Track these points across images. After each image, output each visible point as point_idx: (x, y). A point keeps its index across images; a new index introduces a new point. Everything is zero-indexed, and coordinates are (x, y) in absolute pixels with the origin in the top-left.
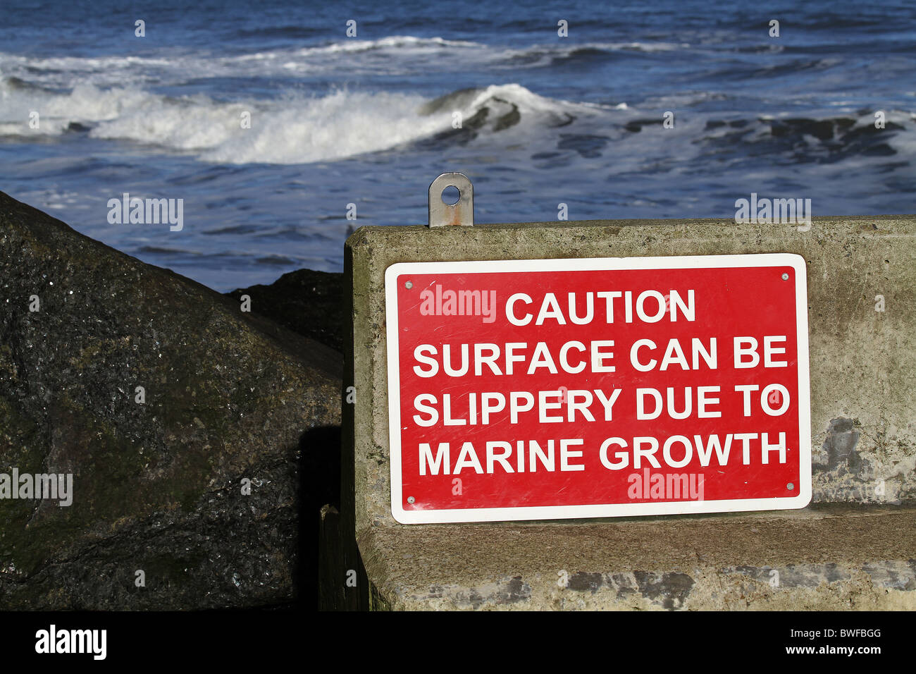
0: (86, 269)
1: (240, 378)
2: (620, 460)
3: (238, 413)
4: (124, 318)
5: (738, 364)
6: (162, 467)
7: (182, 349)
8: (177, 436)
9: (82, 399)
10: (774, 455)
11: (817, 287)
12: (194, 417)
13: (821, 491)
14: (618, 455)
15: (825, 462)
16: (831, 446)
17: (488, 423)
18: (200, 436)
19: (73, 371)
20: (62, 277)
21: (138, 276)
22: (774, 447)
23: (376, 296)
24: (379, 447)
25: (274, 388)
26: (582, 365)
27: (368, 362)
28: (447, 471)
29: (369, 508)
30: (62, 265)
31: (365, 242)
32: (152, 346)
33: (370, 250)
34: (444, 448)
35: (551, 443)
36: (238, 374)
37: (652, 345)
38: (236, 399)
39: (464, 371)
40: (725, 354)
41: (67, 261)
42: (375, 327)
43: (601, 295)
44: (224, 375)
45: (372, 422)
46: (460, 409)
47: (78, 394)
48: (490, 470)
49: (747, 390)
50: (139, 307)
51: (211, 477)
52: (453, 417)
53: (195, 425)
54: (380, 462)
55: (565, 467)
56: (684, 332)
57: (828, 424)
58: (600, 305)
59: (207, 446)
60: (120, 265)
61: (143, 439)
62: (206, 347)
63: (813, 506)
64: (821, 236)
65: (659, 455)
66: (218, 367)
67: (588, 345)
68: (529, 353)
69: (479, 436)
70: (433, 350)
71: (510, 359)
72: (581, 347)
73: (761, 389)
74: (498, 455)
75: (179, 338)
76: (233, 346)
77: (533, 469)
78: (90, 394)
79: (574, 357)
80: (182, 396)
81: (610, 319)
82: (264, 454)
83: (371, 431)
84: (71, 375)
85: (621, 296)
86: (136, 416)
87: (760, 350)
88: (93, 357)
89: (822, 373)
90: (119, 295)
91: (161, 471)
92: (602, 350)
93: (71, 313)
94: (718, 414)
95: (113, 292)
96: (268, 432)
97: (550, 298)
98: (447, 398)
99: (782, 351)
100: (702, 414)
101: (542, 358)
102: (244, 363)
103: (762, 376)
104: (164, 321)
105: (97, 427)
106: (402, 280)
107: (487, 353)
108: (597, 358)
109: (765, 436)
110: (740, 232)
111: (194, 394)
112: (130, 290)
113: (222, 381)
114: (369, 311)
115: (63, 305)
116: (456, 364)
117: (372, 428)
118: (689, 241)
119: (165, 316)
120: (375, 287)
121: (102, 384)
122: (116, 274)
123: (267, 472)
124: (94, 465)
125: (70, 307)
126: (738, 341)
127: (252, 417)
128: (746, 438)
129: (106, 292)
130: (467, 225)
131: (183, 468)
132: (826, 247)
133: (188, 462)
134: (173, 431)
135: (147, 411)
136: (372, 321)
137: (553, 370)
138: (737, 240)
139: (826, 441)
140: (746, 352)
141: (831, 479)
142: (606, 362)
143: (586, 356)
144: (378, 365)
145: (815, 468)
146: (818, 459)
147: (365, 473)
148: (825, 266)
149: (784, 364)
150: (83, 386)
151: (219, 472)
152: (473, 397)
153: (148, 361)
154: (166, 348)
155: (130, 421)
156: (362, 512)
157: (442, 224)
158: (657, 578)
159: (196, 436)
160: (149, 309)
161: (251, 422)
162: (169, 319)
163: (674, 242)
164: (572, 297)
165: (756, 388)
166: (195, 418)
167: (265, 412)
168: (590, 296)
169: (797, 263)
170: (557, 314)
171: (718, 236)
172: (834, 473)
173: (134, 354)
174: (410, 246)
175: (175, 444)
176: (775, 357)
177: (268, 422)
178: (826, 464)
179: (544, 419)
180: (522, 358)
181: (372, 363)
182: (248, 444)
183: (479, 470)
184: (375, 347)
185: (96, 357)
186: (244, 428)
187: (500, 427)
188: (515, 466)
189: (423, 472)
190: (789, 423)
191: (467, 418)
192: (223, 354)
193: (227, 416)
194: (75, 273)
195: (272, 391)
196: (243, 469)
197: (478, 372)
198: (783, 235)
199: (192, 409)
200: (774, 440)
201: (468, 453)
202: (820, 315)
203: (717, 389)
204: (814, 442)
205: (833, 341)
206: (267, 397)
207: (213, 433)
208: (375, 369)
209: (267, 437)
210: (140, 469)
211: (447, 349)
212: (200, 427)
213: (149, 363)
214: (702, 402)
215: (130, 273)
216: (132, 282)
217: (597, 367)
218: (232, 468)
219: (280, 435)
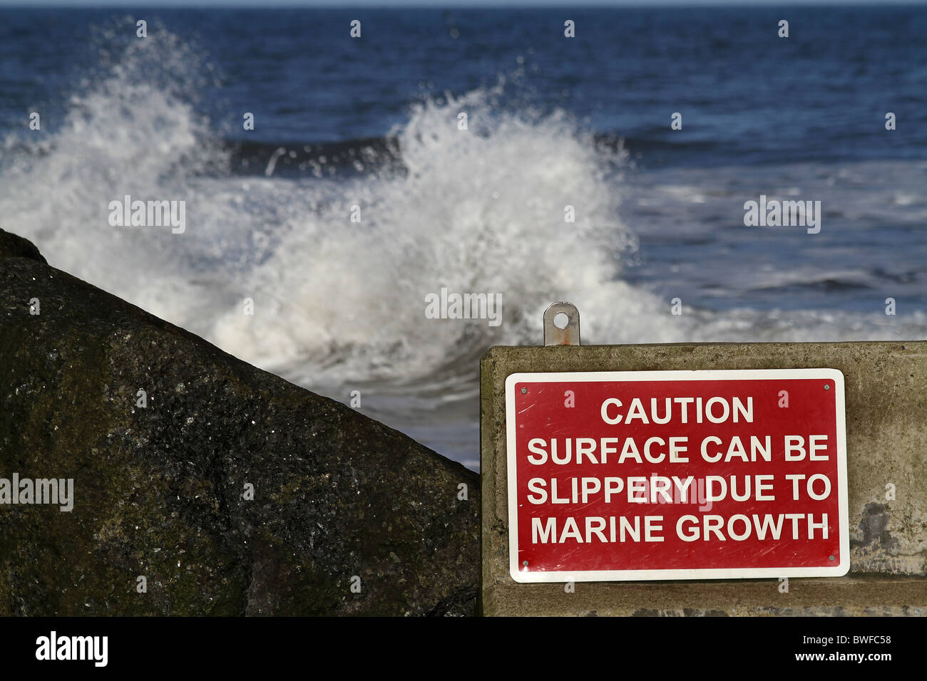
0: (287, 408)
1: (434, 514)
2: (692, 534)
3: (432, 548)
4: (324, 457)
5: (788, 458)
6: (359, 600)
7: (379, 487)
8: (374, 570)
9: (282, 533)
10: (818, 532)
11: (853, 396)
12: (390, 551)
13: (858, 562)
14: (691, 529)
15: (861, 538)
16: (865, 525)
17: (587, 502)
18: (396, 570)
19: (273, 507)
20: (263, 416)
21: (339, 416)
22: (818, 526)
23: (498, 399)
24: (501, 521)
25: (467, 523)
26: (662, 457)
27: (492, 452)
28: (554, 540)
29: (493, 570)
30: (264, 404)
31: (490, 356)
32: (350, 484)
33: (494, 363)
34: (552, 522)
35: (637, 519)
36: (433, 510)
37: (718, 441)
38: (431, 533)
39: (567, 460)
40: (778, 449)
41: (269, 401)
42: (498, 424)
43: (677, 400)
44: (419, 511)
45: (495, 500)
46: (564, 491)
47: (278, 528)
48: (589, 540)
49: (795, 478)
50: (340, 447)
51: (406, 610)
52: (559, 497)
53: (391, 560)
54: (501, 533)
55: (648, 538)
56: (744, 431)
57: (863, 508)
58: (676, 408)
59: (403, 580)
60: (321, 406)
61: (340, 572)
62: (403, 484)
63: (851, 574)
64: (857, 355)
65: (724, 530)
66: (413, 503)
67: (667, 441)
68: (619, 446)
69: (580, 512)
70: (543, 443)
71: (605, 451)
72: (661, 442)
73: (807, 478)
74: (595, 527)
75: (377, 476)
76: (428, 483)
77: (623, 539)
78: (290, 529)
79: (656, 450)
80: (379, 531)
81: (684, 420)
82: (457, 588)
83: (494, 507)
84: (271, 510)
85: (693, 401)
86: (335, 550)
87: (806, 446)
88: (293, 493)
89: (858, 466)
90: (320, 434)
91: (358, 604)
92: (677, 444)
93: (273, 451)
94: (772, 498)
95: (314, 432)
96: (461, 567)
97: (636, 402)
98: (554, 481)
99: (824, 447)
100: (759, 497)
101: (630, 450)
102: (438, 499)
103: (807, 467)
104: (363, 460)
105: (296, 560)
106: (519, 386)
107: (586, 446)
108: (674, 450)
109: (810, 516)
110: (791, 351)
111: (390, 529)
112: (330, 430)
113: (417, 516)
114: (492, 412)
115: (265, 444)
116: (562, 455)
117: (495, 505)
118: (749, 358)
119: (364, 455)
120: (497, 392)
121: (302, 519)
122: (317, 414)
123: (460, 606)
124: (292, 598)
125: (272, 445)
126: (788, 439)
127: (445, 552)
128: (795, 518)
129: (307, 432)
130: (575, 344)
131: (379, 601)
132: (861, 364)
133: (385, 596)
134: (369, 565)
135: (345, 546)
136: (495, 419)
137: (639, 460)
138: (788, 357)
139: (862, 521)
140: (795, 448)
141: (866, 553)
142: (681, 455)
143: (666, 449)
144: (500, 455)
145: (853, 543)
146: (855, 536)
147: (490, 542)
148: (860, 379)
149: (826, 458)
150: (283, 521)
151: (414, 605)
152: (575, 481)
153: (347, 498)
154: (364, 485)
155: (329, 556)
156: (487, 573)
157: (555, 344)
158: (701, 613)
159: (392, 570)
160: (349, 448)
161: (445, 557)
162: (368, 458)
163: (736, 358)
164: (654, 401)
165: (803, 477)
166: (392, 553)
167: (458, 547)
168: (668, 401)
169: (837, 376)
170: (642, 415)
171: (772, 354)
172: (869, 548)
173: (334, 491)
174: (526, 360)
175: (372, 578)
176: (818, 453)
177: (461, 556)
178: (862, 540)
179: (631, 499)
180: (614, 450)
181: (495, 453)
182: (442, 578)
183: (580, 540)
184: (498, 440)
185: (296, 493)
186: (438, 562)
187: (596, 505)
188: (608, 537)
189: (535, 541)
190: (830, 506)
191: (571, 498)
192: (419, 491)
193: (421, 551)
194: (277, 412)
195: (464, 526)
196: (437, 601)
197: (579, 461)
198: (826, 354)
199: (388, 543)
200: (818, 520)
201: (571, 526)
202: (856, 419)
203: (771, 477)
204: (851, 522)
205: (867, 440)
206: (460, 532)
207: (408, 568)
208: (497, 457)
209: (459, 571)
210: (338, 602)
211: (554, 442)
212: (396, 561)
213: (348, 500)
214: (759, 487)
215: (331, 414)
216: (333, 423)
217: (674, 459)
218: (425, 601)
219: (472, 570)
